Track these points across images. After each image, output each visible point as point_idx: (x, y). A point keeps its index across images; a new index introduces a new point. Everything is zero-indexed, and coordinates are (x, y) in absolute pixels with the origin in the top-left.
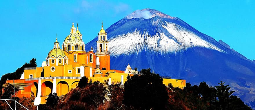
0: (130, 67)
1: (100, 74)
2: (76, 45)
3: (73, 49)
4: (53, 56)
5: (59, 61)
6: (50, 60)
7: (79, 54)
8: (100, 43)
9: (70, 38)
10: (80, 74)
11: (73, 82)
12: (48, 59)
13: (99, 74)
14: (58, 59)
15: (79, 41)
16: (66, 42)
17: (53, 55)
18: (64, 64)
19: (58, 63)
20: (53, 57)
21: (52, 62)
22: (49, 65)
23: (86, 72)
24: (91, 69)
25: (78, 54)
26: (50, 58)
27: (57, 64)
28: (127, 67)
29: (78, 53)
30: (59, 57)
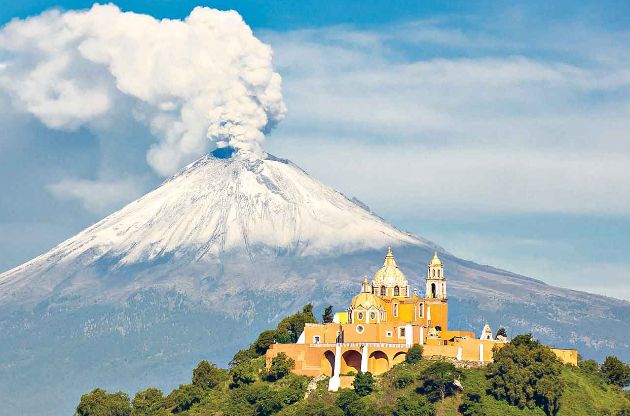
0: (489, 327)
1: (437, 338)
2: (396, 287)
3: (390, 294)
4: (360, 307)
5: (371, 316)
6: (355, 313)
7: (402, 302)
8: (432, 283)
9: (385, 274)
10: (404, 338)
11: (395, 354)
12: (351, 311)
13: (435, 338)
14: (370, 312)
15: (400, 280)
16: (378, 280)
17: (360, 305)
18: (379, 321)
19: (370, 318)
20: (360, 309)
21: (358, 317)
22: (353, 322)
23: (416, 335)
24: (422, 329)
25: (399, 303)
26: (355, 310)
27: (368, 322)
28: (484, 329)
29: (400, 301)
30: (371, 308)
